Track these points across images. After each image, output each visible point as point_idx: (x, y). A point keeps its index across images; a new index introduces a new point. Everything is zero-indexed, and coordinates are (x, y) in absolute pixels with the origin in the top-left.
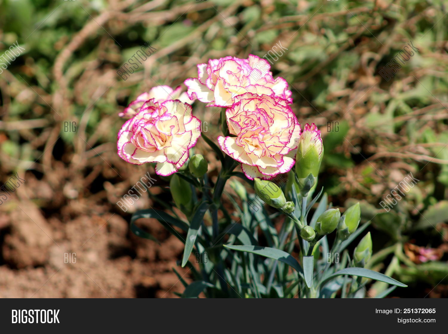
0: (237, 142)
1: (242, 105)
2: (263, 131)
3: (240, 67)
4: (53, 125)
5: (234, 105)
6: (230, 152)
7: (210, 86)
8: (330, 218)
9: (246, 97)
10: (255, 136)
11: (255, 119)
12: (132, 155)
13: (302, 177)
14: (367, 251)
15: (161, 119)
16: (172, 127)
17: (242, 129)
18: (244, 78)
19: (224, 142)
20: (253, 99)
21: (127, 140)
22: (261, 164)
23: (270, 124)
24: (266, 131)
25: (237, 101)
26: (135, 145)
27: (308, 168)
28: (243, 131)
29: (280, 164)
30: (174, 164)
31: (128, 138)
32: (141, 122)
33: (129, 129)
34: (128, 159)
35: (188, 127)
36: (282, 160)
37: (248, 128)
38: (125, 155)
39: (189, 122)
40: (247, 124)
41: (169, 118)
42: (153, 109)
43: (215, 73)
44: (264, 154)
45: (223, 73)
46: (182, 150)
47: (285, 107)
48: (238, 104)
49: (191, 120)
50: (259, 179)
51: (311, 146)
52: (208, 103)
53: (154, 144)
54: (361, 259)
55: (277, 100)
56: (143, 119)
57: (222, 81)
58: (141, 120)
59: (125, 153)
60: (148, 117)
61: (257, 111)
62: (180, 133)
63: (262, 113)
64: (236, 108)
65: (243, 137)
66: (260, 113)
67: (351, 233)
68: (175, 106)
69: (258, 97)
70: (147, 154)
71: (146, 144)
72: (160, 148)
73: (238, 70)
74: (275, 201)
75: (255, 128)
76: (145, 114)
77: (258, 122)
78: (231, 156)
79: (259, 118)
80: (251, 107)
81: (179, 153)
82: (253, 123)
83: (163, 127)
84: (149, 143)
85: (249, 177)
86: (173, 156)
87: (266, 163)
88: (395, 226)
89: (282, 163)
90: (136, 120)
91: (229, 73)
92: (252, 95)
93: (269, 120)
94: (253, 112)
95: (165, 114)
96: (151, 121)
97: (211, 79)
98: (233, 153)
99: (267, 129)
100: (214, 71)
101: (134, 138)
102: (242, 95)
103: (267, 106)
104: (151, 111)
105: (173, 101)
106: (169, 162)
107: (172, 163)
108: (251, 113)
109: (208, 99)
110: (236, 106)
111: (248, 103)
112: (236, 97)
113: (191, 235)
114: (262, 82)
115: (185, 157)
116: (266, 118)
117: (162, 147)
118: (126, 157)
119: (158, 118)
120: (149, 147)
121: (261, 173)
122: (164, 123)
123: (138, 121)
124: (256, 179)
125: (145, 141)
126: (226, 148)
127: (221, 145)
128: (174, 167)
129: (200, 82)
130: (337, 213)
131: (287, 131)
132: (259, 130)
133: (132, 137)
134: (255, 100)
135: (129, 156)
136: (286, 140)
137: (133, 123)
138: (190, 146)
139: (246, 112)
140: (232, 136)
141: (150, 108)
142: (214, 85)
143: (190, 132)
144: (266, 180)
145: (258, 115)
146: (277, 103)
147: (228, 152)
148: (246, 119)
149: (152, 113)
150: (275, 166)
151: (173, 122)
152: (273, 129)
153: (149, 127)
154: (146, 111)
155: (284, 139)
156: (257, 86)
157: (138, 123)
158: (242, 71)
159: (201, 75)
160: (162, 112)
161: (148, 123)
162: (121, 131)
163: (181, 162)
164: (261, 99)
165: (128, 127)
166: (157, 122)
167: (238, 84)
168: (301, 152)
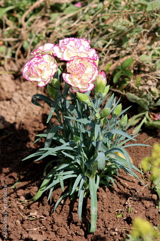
0: (70, 77)
1: (74, 61)
2: (82, 73)
3: (76, 44)
4: (20, 41)
5: (70, 61)
6: (67, 81)
7: (63, 50)
8: (106, 112)
9: (76, 58)
10: (78, 75)
11: (79, 68)
12: (28, 76)
13: (97, 92)
14: (125, 122)
15: (41, 63)
16: (45, 66)
17: (72, 71)
18: (77, 49)
19: (65, 76)
20: (79, 59)
21: (27, 70)
22: (80, 86)
23: (85, 70)
24: (83, 73)
25: (72, 59)
26: (30, 73)
27: (99, 89)
28: (73, 72)
29: (88, 87)
30: (45, 82)
31: (27, 69)
32: (33, 63)
33: (29, 65)
34: (26, 78)
35: (52, 67)
36: (89, 85)
37: (75, 71)
38: (25, 76)
39: (53, 65)
40: (75, 70)
41: (44, 63)
42: (39, 58)
43: (65, 46)
44: (81, 82)
45: (68, 46)
46: (48, 77)
47: (92, 63)
48: (72, 60)
49: (54, 64)
50: (78, 92)
51: (101, 81)
52: (60, 58)
53: (37, 73)
54: (122, 125)
55: (89, 60)
56: (34, 61)
57: (68, 49)
58: (33, 62)
59: (26, 75)
60: (36, 61)
61: (80, 64)
62: (48, 69)
63: (82, 65)
64: (71, 62)
65: (73, 74)
66: (81, 65)
67: (117, 116)
68: (49, 57)
69: (81, 58)
70: (34, 77)
71: (34, 73)
72: (39, 75)
73: (75, 45)
74: (85, 102)
75: (78, 71)
76: (35, 60)
77: (80, 69)
78: (67, 82)
79: (80, 67)
80: (78, 62)
81: (47, 78)
82: (77, 69)
83: (41, 67)
84: (35, 73)
85: (74, 91)
86: (44, 79)
87: (82, 86)
88: (145, 105)
89: (89, 86)
90: (31, 62)
91: (71, 46)
92: (79, 57)
93: (84, 68)
94: (78, 64)
95: (43, 61)
96: (37, 63)
97: (63, 48)
98: (68, 81)
99: (83, 72)
100: (65, 45)
101: (29, 70)
102: (74, 57)
103: (85, 62)
104: (38, 58)
105: (48, 54)
106: (43, 81)
107: (44, 81)
108: (77, 65)
109: (61, 56)
110: (71, 61)
111: (77, 60)
112: (72, 57)
113: (52, 110)
114: (84, 51)
115: (49, 80)
116: (83, 67)
117: (41, 75)
118: (26, 77)
119: (40, 62)
120: (35, 74)
121: (79, 90)
122: (42, 65)
123: (32, 62)
124: (77, 92)
125: (34, 72)
126: (65, 79)
127: (63, 77)
128: (45, 83)
129: (60, 48)
130: (109, 110)
131: (92, 73)
132: (80, 72)
133: (29, 69)
134: (80, 59)
135: (27, 76)
136: (91, 77)
137: (30, 63)
138: (52, 75)
139: (75, 64)
140: (69, 73)
141: (38, 57)
142: (64, 50)
143: (52, 69)
144: (82, 93)
145: (80, 66)
146: (89, 61)
147: (66, 80)
148: (75, 67)
149: (38, 59)
150: (85, 88)
151: (46, 65)
152: (86, 72)
153: (36, 66)
154: (36, 58)
155: (90, 77)
156: (81, 53)
157: (32, 63)
158: (77, 45)
159: (60, 45)
160: (42, 60)
161: (36, 64)
162: (25, 65)
163: (47, 82)
164: (82, 59)
165: (28, 64)
166: (39, 64)
167: (74, 51)
168: (97, 83)
